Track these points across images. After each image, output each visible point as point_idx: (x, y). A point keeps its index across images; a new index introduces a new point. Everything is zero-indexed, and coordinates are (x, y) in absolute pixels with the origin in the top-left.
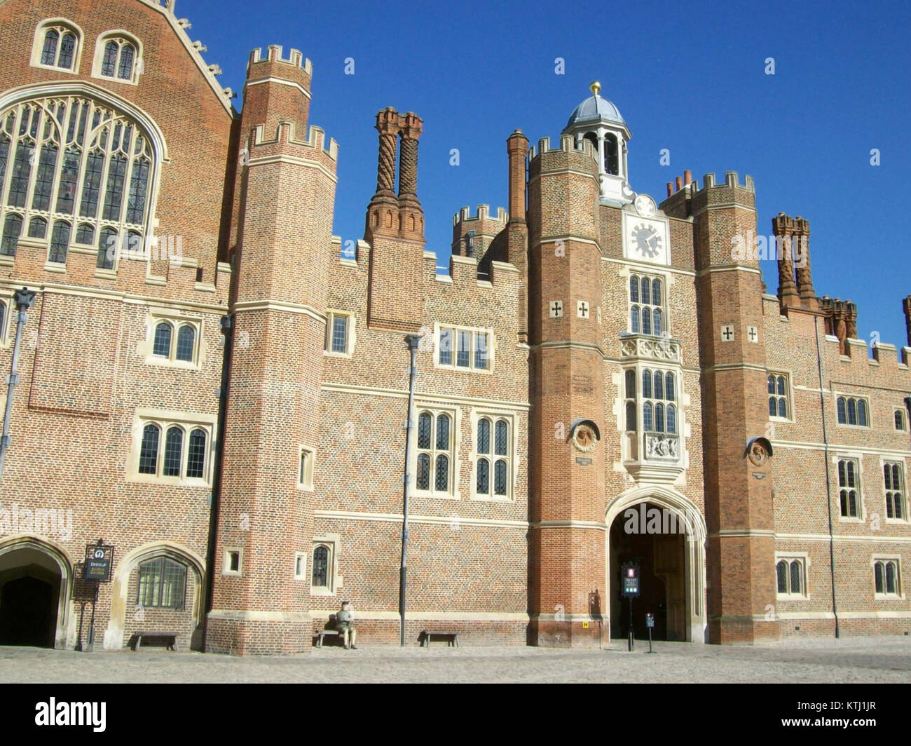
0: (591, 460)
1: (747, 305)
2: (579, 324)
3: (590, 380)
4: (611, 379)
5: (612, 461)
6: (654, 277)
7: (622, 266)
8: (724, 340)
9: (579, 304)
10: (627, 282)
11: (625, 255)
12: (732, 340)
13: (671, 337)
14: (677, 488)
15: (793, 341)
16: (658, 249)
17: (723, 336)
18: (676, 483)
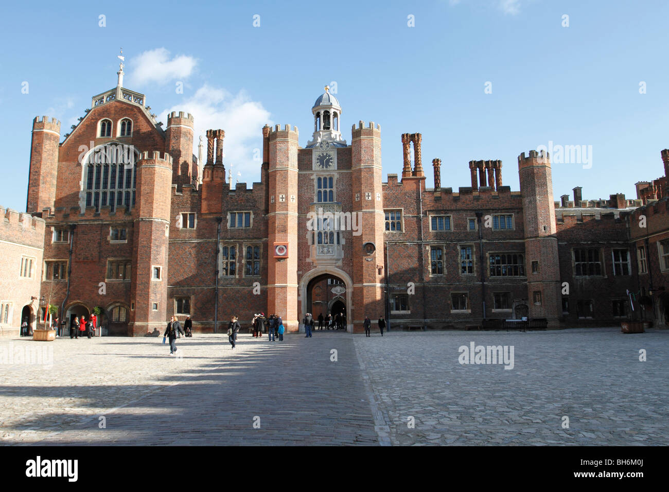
2: (280, 204)
3: (285, 227)
4: (305, 223)
6: (330, 176)
7: (312, 175)
8: (356, 200)
9: (281, 196)
10: (315, 181)
11: (313, 169)
12: (359, 200)
13: (336, 202)
14: (337, 267)
15: (405, 194)
16: (330, 164)
17: (356, 199)
18: (337, 265)
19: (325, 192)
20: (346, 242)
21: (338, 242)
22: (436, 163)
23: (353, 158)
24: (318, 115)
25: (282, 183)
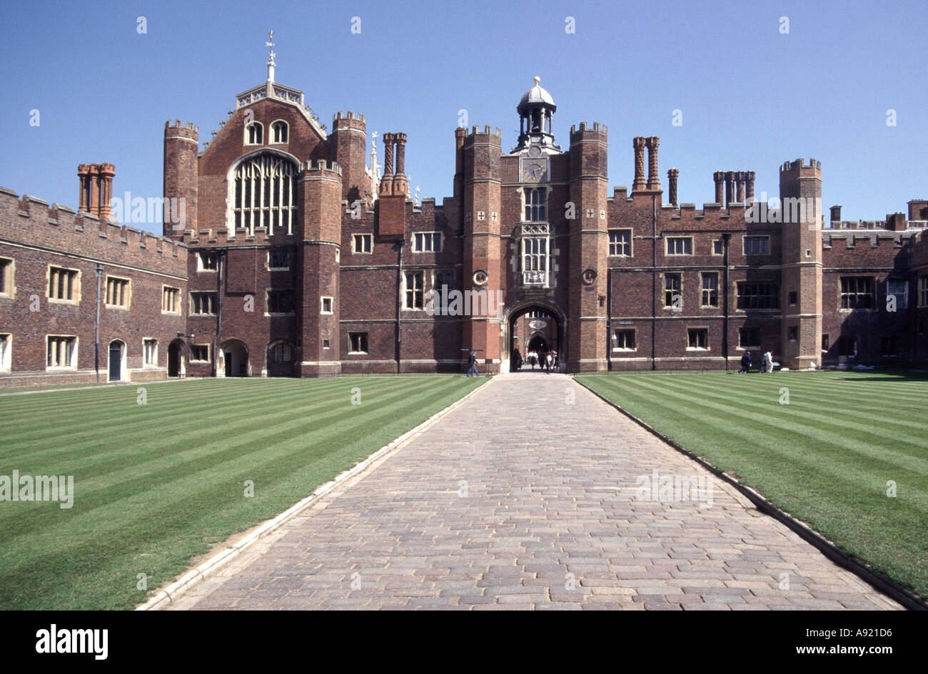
0: (484, 289)
3: (484, 250)
4: (509, 246)
5: (509, 287)
6: (540, 189)
7: (519, 187)
8: (575, 218)
9: (479, 214)
10: (522, 195)
11: (520, 181)
12: (578, 218)
13: (548, 220)
14: (549, 298)
15: (635, 211)
16: (542, 174)
18: (548, 295)
19: (535, 208)
20: (560, 268)
21: (551, 269)
23: (572, 167)
24: (525, 115)
25: (481, 198)
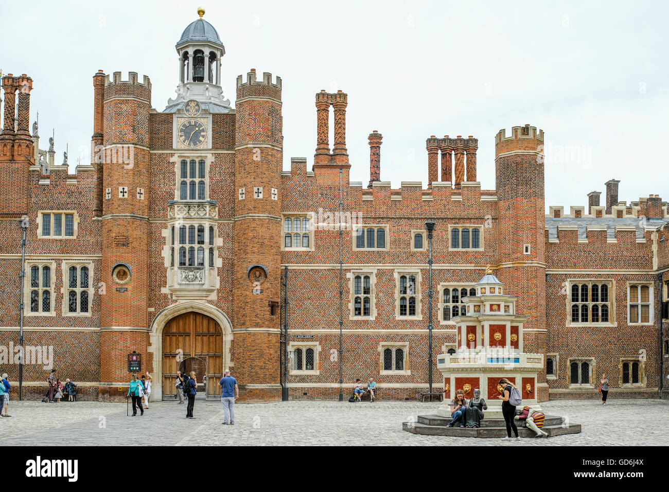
0: (127, 289)
1: (255, 172)
2: (120, 202)
3: (127, 238)
4: (161, 233)
5: (160, 287)
6: (200, 159)
7: (172, 155)
8: (240, 199)
9: (121, 189)
10: (176, 165)
11: (174, 147)
12: (244, 198)
13: (209, 199)
14: (210, 302)
15: (317, 190)
16: (201, 138)
17: (240, 196)
18: (209, 298)
19: (193, 184)
20: (223, 263)
21: (211, 264)
22: (375, 140)
23: (237, 130)
24: (185, 56)
25: (123, 167)
